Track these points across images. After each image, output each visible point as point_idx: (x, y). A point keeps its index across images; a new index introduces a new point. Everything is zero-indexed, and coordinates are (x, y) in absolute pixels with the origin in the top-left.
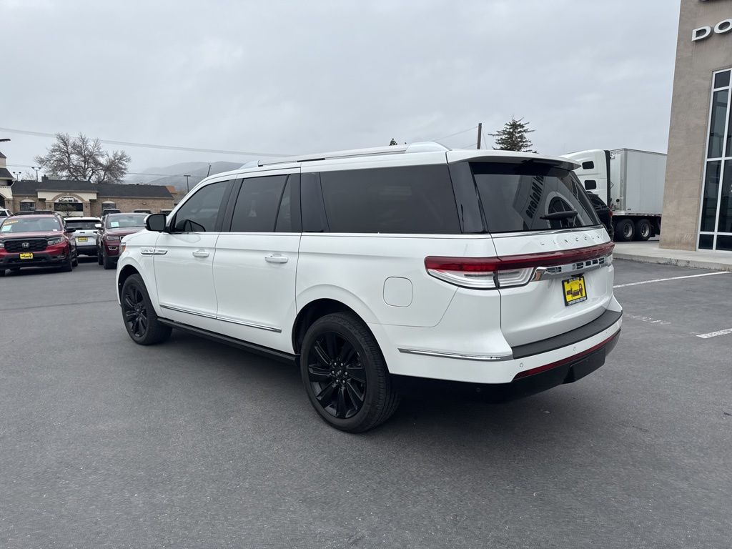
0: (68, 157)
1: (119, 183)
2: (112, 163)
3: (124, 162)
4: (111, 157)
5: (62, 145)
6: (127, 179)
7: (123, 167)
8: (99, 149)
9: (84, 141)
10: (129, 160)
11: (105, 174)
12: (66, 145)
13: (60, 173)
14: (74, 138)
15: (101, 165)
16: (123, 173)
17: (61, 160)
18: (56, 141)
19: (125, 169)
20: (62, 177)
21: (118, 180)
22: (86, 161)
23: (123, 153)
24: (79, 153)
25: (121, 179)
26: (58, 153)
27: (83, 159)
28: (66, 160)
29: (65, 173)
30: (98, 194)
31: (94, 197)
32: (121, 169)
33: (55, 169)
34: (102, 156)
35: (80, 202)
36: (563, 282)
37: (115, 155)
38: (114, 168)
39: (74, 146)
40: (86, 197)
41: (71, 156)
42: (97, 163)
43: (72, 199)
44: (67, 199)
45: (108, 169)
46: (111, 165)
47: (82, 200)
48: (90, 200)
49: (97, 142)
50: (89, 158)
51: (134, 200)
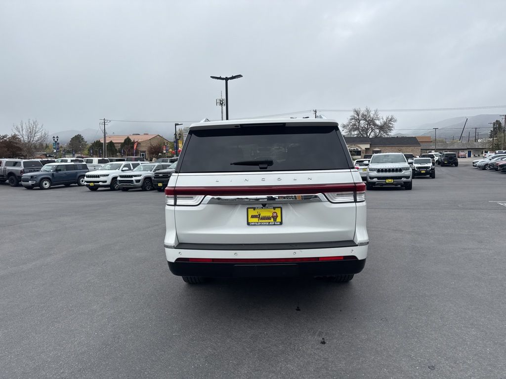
0: (359, 122)
1: (388, 137)
2: (385, 123)
3: (393, 123)
4: (385, 120)
5: (356, 116)
6: (393, 133)
7: (391, 125)
8: (377, 115)
9: (368, 111)
10: (395, 121)
11: (380, 132)
12: (358, 115)
13: (353, 133)
14: (363, 110)
15: (377, 126)
16: (390, 130)
17: (355, 125)
18: (352, 114)
19: (392, 127)
20: (354, 135)
21: (388, 135)
22: (369, 124)
23: (392, 116)
24: (365, 120)
25: (390, 134)
26: (353, 120)
27: (367, 123)
28: (357, 124)
29: (356, 133)
30: (371, 145)
31: (368, 146)
32: (389, 127)
33: (350, 131)
34: (379, 119)
35: (359, 150)
36: (248, 209)
37: (387, 118)
38: (385, 127)
39: (363, 115)
40: (364, 147)
41: (361, 122)
42: (375, 125)
43: (355, 148)
44: (352, 148)
45: (381, 128)
46: (383, 125)
47: (361, 148)
48: (366, 149)
49: (376, 111)
50: (371, 122)
51: (393, 148)
